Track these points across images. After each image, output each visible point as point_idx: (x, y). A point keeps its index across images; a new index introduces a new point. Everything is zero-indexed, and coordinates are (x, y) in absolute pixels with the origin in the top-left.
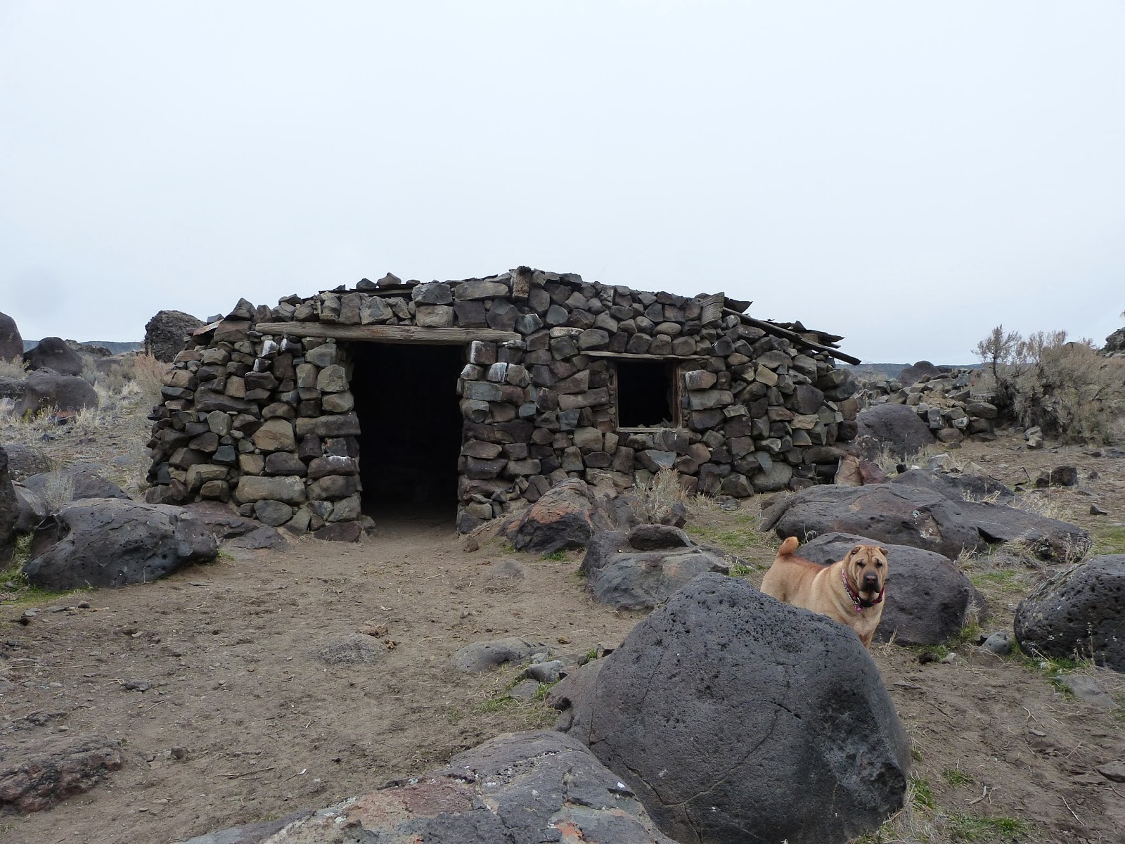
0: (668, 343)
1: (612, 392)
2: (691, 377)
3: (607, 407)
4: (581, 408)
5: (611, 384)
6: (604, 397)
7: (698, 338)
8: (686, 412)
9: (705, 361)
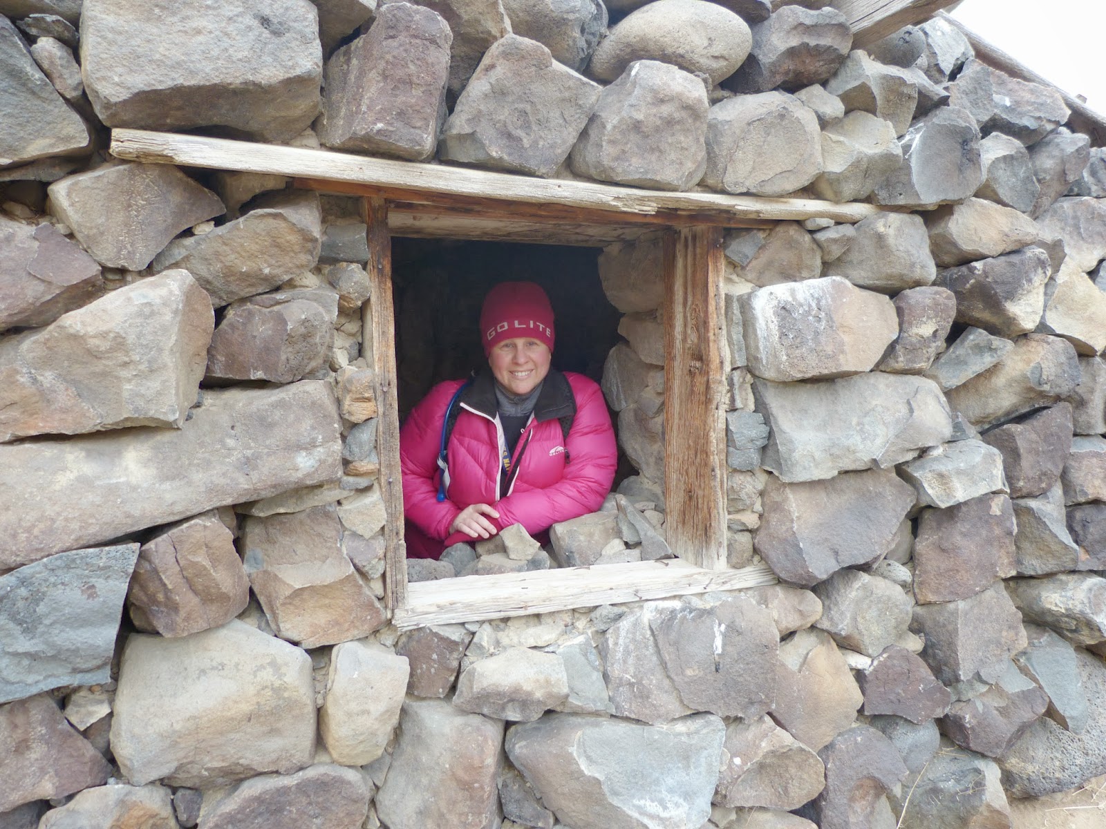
0: (692, 110)
1: (359, 412)
2: (784, 311)
3: (330, 495)
4: (145, 536)
5: (360, 351)
6: (310, 446)
7: (833, 106)
8: (750, 486)
9: (848, 230)
